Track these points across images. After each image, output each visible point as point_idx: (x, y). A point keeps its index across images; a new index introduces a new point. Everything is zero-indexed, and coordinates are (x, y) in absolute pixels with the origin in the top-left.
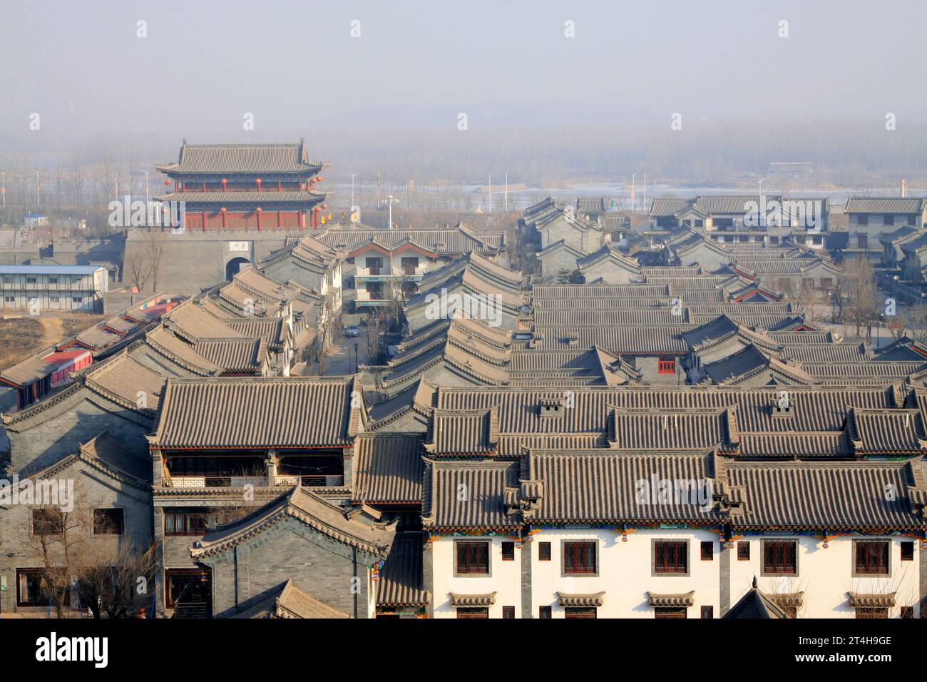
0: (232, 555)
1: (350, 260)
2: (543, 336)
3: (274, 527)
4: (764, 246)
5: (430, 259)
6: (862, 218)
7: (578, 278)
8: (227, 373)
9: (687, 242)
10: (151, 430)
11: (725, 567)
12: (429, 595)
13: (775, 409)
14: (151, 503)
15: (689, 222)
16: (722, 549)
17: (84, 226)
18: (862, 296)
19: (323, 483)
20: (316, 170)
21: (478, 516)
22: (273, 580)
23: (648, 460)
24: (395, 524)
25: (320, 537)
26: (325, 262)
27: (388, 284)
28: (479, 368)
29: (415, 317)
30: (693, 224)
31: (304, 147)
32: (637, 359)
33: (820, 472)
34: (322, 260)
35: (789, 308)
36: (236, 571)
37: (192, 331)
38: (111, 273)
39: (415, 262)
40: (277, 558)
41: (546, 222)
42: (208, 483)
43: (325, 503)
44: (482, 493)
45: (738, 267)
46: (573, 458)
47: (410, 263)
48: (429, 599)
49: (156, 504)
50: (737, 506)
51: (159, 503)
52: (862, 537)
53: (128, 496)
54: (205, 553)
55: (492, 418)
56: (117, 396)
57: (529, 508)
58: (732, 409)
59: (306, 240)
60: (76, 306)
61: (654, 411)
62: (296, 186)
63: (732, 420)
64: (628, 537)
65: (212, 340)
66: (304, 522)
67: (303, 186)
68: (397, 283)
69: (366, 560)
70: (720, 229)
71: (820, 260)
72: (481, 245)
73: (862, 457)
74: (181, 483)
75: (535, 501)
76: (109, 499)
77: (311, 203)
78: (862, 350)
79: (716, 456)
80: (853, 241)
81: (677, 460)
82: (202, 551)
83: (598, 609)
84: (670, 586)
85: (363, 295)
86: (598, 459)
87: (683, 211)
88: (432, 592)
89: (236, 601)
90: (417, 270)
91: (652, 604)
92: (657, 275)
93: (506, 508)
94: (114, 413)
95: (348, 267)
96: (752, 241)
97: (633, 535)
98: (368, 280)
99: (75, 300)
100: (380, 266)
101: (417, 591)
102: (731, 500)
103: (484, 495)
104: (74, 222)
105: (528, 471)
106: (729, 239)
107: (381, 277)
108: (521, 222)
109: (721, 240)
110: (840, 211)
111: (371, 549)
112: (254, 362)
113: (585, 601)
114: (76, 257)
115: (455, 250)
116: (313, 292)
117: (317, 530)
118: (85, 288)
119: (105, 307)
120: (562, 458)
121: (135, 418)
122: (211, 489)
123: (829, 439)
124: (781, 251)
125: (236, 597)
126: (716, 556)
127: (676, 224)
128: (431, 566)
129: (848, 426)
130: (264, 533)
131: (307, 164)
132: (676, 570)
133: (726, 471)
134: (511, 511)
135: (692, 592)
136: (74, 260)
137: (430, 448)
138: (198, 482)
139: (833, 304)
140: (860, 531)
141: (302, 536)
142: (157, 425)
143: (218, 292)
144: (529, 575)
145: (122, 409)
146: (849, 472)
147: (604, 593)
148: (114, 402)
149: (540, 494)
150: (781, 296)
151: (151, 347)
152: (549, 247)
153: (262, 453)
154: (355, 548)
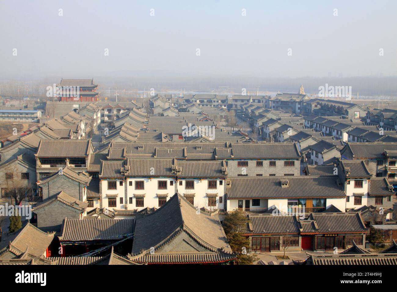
0: (48, 184)
1: (103, 110)
2: (149, 129)
3: (58, 177)
4: (211, 107)
5: (124, 110)
6: (236, 100)
7: (162, 115)
8: (62, 138)
9: (191, 106)
10: (36, 152)
11: (176, 187)
12: (101, 195)
13: (197, 148)
14: (36, 171)
15: (193, 101)
16: (175, 183)
17: (39, 100)
18: (232, 120)
19: (81, 166)
20: (96, 86)
21: (114, 175)
22: (58, 191)
23: (158, 160)
24: (92, 177)
25: (70, 180)
26: (95, 110)
27: (113, 116)
28: (129, 137)
29: (117, 124)
30: (194, 101)
31: (93, 80)
32: (173, 135)
33: (201, 164)
34: (94, 109)
35: (214, 123)
36: (49, 188)
37: (53, 127)
38: (42, 112)
39: (120, 110)
40: (59, 185)
41: (155, 100)
42: (51, 166)
43: (73, 171)
44: (115, 169)
45: (203, 112)
46: (139, 160)
47: (119, 110)
48: (101, 196)
49: (37, 172)
50: (179, 172)
51: (38, 171)
52: (210, 179)
53: (30, 169)
54: (41, 184)
55: (125, 150)
56: (28, 144)
57: (126, 173)
58: (185, 148)
59: (91, 104)
60: (33, 121)
61: (166, 148)
62: (91, 90)
63: (185, 151)
64: (152, 180)
65: (58, 130)
66: (66, 176)
67: (93, 90)
68: (115, 116)
69: (82, 186)
70: (201, 103)
71: (224, 111)
72: (137, 106)
73: (217, 160)
74: (44, 166)
75: (128, 171)
76: (25, 170)
77: (95, 95)
78: (229, 133)
79: (175, 160)
80: (234, 106)
81: (165, 161)
82: (40, 183)
83: (144, 198)
84: (162, 192)
85: (106, 119)
86: (145, 160)
87: (192, 98)
88: (102, 194)
89: (49, 196)
90: (120, 112)
91: (158, 197)
92: (183, 114)
93: (121, 173)
94: (28, 148)
95: (102, 111)
96: (209, 106)
97: (153, 179)
98: (107, 115)
99: (32, 119)
100: (111, 111)
101: (98, 194)
102: (177, 170)
103: (116, 169)
104: (36, 99)
105: (127, 163)
106: (203, 105)
107: (111, 114)
108: (150, 100)
109: (201, 106)
110: (231, 99)
111: (84, 183)
112: (69, 135)
113: (141, 196)
114: (34, 108)
115: (130, 107)
116: (92, 118)
117: (70, 178)
118: (35, 116)
119: (40, 121)
120: (136, 160)
121: (33, 149)
122: (51, 168)
123: (210, 155)
124: (216, 108)
125: (49, 195)
126: (174, 184)
127: (190, 101)
128: (101, 187)
129: (214, 153)
130: (56, 179)
131: (94, 85)
132: (164, 188)
133: (177, 163)
134: (122, 173)
135: (168, 194)
136: (33, 109)
137: (108, 157)
138: (48, 166)
139: (226, 122)
140: (209, 178)
141: (66, 180)
142: (38, 151)
143: (63, 118)
144: (127, 190)
145: (30, 147)
146: (208, 163)
147: (145, 194)
148: (28, 145)
149: (129, 169)
150: (213, 120)
151: (41, 131)
152: (156, 107)
153: (65, 159)
154: (79, 183)
